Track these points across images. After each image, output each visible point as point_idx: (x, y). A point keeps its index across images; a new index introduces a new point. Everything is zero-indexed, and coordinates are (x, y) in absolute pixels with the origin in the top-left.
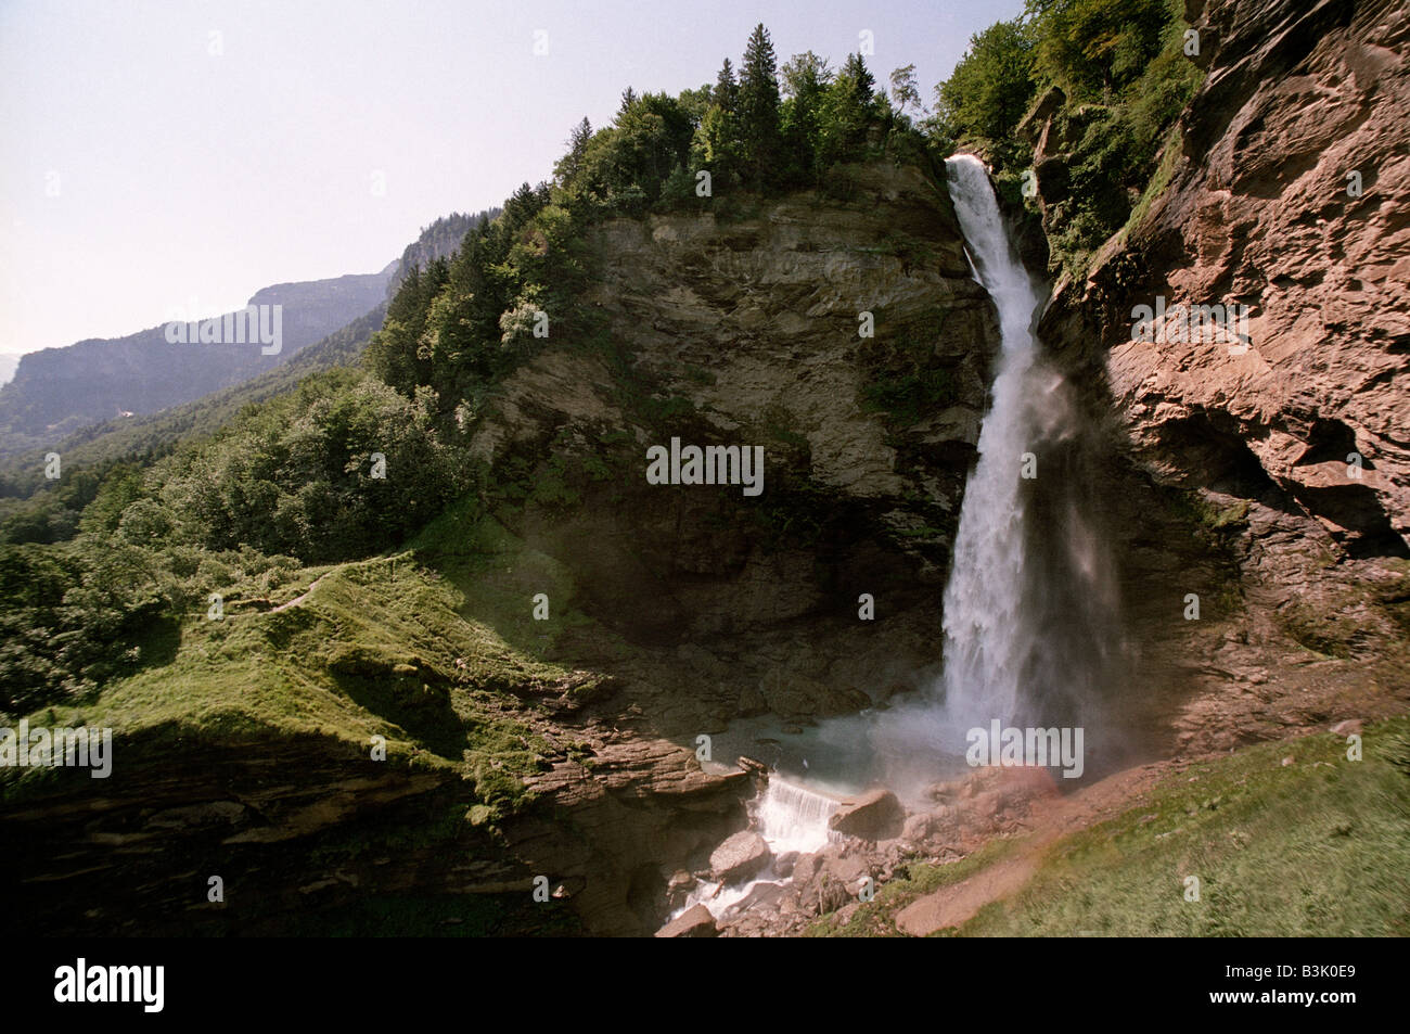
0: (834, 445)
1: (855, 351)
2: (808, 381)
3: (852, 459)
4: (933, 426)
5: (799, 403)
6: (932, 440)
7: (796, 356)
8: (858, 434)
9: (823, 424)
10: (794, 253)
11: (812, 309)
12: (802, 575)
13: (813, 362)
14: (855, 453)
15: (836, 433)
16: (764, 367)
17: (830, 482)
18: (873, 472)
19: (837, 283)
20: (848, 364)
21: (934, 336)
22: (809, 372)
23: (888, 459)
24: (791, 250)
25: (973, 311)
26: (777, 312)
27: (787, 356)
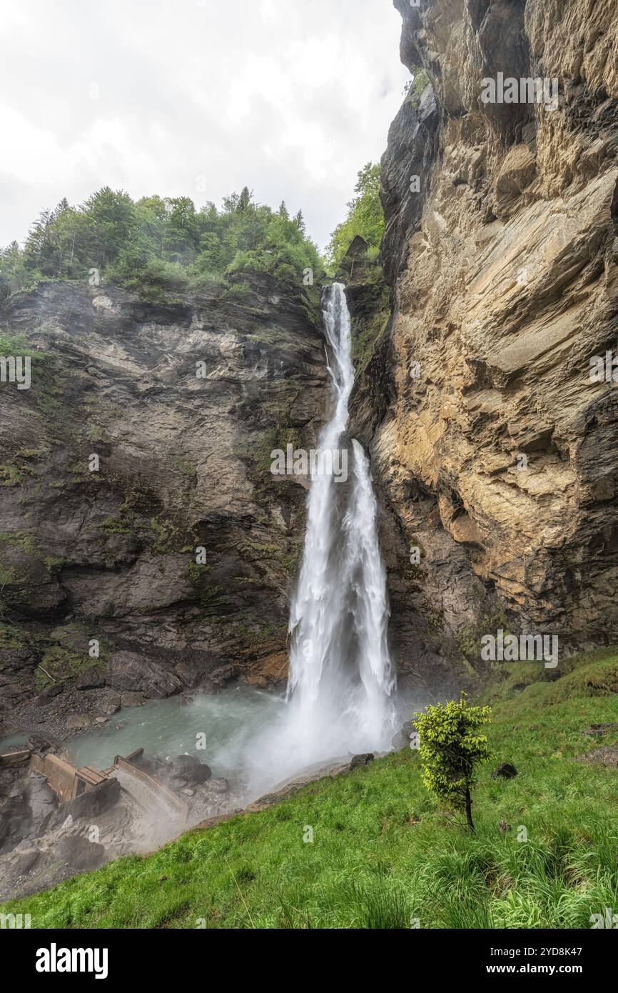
0: (215, 476)
1: (238, 408)
2: (203, 426)
3: (225, 488)
5: (192, 443)
7: (198, 407)
8: (231, 470)
9: (209, 460)
10: (200, 332)
11: (210, 374)
13: (208, 413)
14: (228, 483)
15: (217, 468)
16: (172, 412)
17: (208, 503)
18: (238, 499)
19: (229, 358)
20: (230, 417)
21: (291, 403)
22: (204, 420)
23: (248, 491)
24: (199, 329)
25: (320, 390)
26: (186, 373)
27: (190, 406)
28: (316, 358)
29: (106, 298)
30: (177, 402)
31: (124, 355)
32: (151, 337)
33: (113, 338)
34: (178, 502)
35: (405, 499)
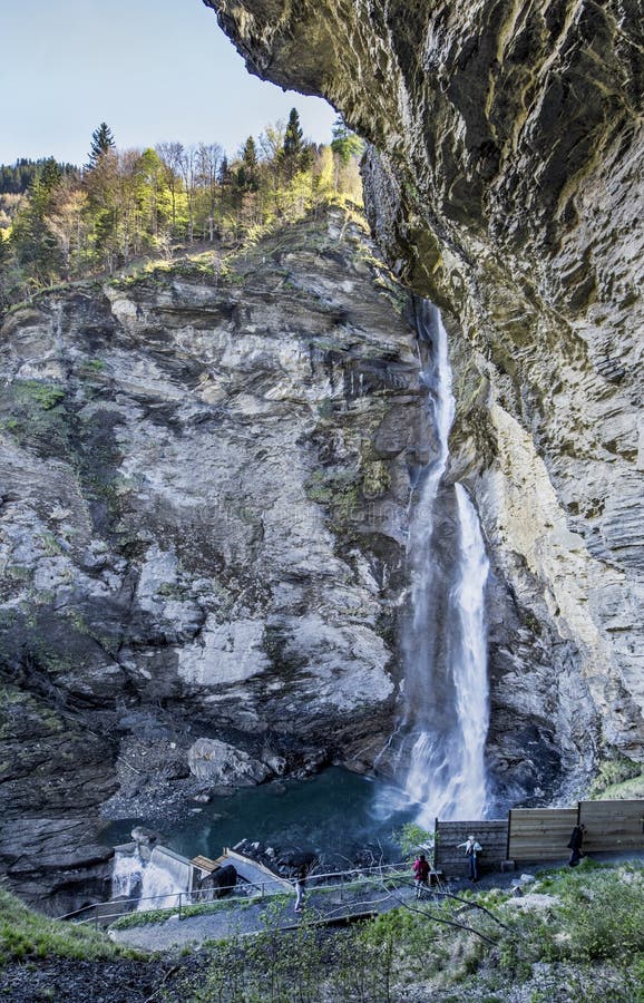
0: (285, 524)
2: (264, 460)
4: (367, 517)
5: (253, 484)
6: (363, 529)
7: (257, 436)
8: (304, 517)
9: (276, 505)
10: (253, 337)
11: (269, 393)
12: (253, 644)
13: (270, 444)
14: (303, 534)
15: (287, 514)
16: (224, 443)
17: (279, 559)
18: (316, 553)
19: (291, 371)
20: (299, 448)
21: (375, 429)
22: (266, 452)
23: (328, 543)
24: (250, 333)
25: (412, 408)
26: (237, 392)
27: (247, 436)
28: (405, 360)
29: (127, 302)
30: (230, 431)
31: (156, 372)
32: (189, 346)
33: (142, 352)
34: (243, 559)
35: (517, 566)
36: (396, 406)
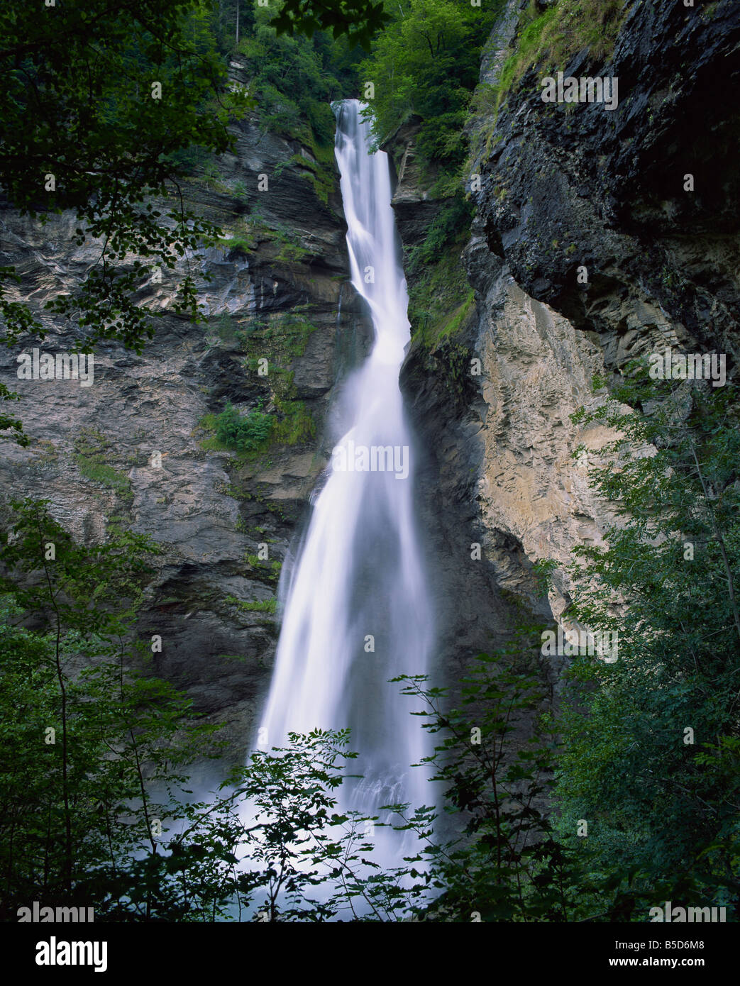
0: (165, 488)
1: (198, 364)
2: (134, 399)
3: (186, 508)
4: (286, 476)
5: (117, 430)
6: (279, 495)
8: (194, 478)
13: (142, 375)
14: (191, 501)
15: (168, 474)
20: (186, 381)
22: (136, 387)
23: (229, 513)
25: (345, 331)
28: (331, 266)
34: (101, 536)
35: (497, 547)
36: (322, 326)
